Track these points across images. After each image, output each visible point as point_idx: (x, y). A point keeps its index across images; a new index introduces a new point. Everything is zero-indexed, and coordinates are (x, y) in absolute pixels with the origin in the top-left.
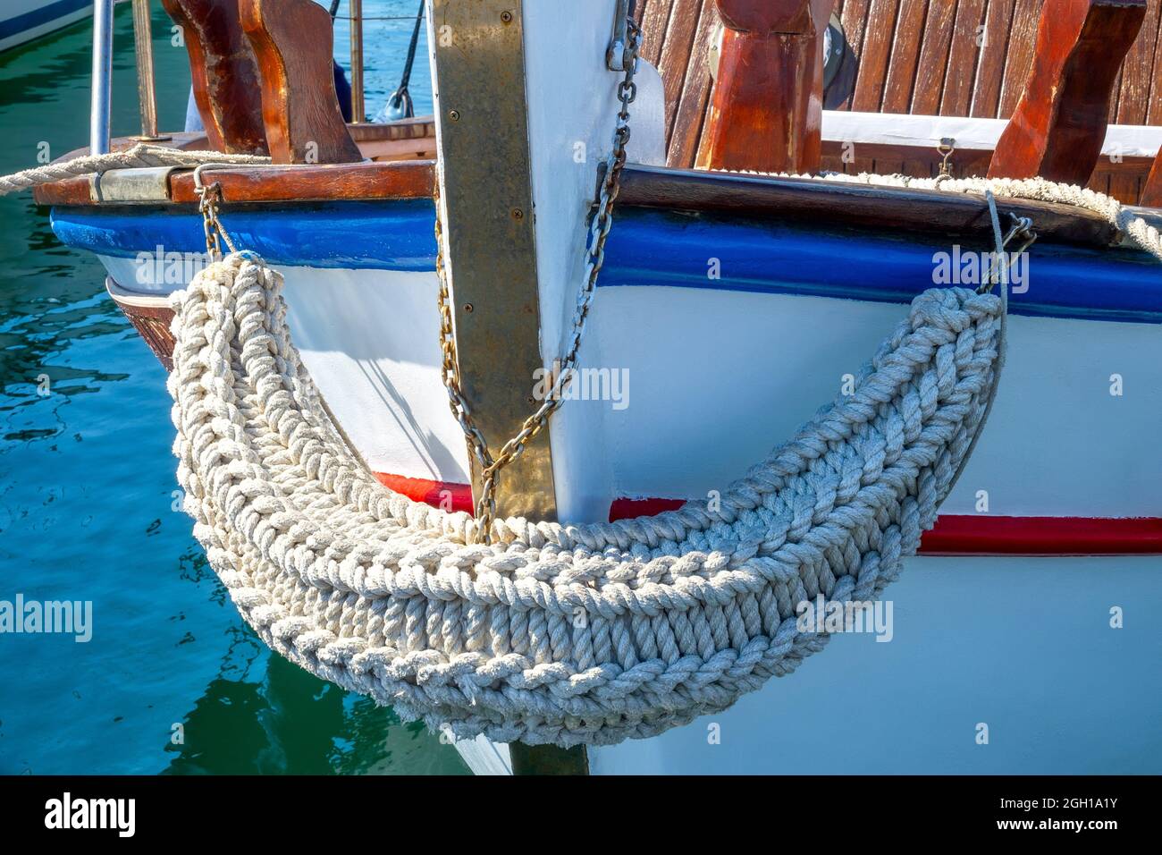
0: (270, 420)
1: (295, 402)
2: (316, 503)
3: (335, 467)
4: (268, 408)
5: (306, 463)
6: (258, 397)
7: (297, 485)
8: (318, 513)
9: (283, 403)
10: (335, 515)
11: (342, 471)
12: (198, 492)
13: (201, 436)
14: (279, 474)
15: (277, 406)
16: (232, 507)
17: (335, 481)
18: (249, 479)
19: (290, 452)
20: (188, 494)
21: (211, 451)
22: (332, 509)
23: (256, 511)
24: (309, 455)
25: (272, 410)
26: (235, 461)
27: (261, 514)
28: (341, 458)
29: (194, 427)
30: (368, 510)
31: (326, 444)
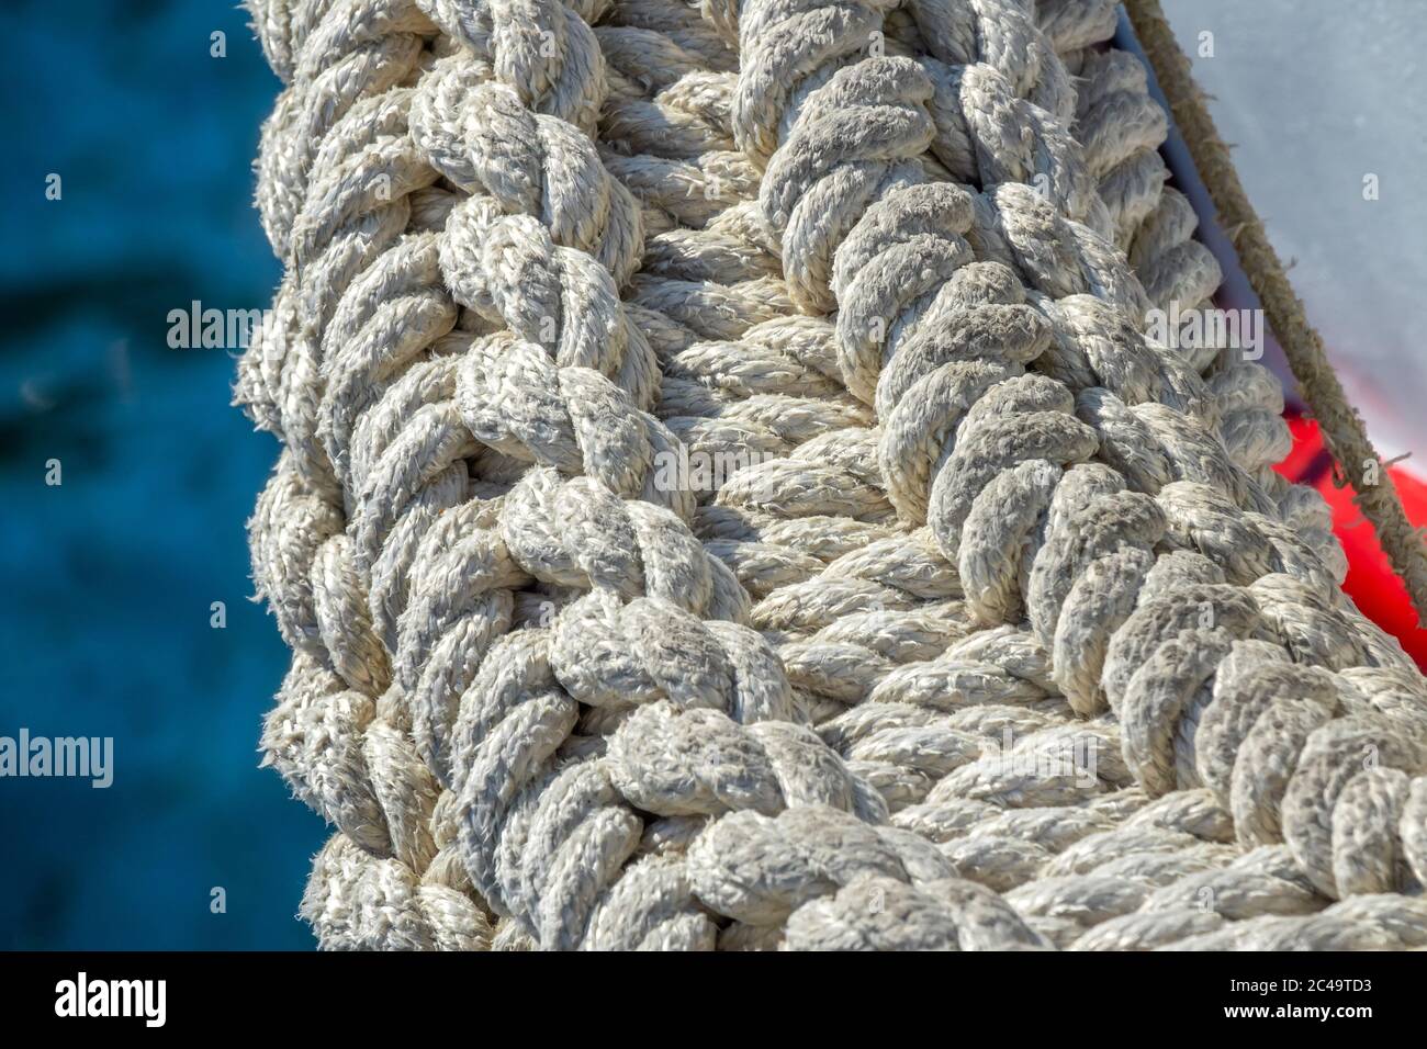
0: (790, 234)
1: (968, 131)
2: (989, 766)
3: (1125, 555)
4: (782, 159)
5: (958, 517)
6: (737, 90)
7: (894, 652)
8: (985, 833)
9: (878, 135)
10: (1083, 850)
11: (1163, 579)
12: (352, 655)
13: (368, 310)
14: (803, 574)
15: (837, 153)
16: (483, 767)
17: (1118, 638)
18: (601, 597)
19: (881, 445)
20: (301, 659)
21: (412, 405)
22: (1077, 816)
23: (620, 800)
24: (984, 467)
25: (806, 173)
26: (538, 480)
27: (649, 819)
28: (1183, 503)
29: (339, 249)
30: (1276, 836)
31: (1108, 406)
